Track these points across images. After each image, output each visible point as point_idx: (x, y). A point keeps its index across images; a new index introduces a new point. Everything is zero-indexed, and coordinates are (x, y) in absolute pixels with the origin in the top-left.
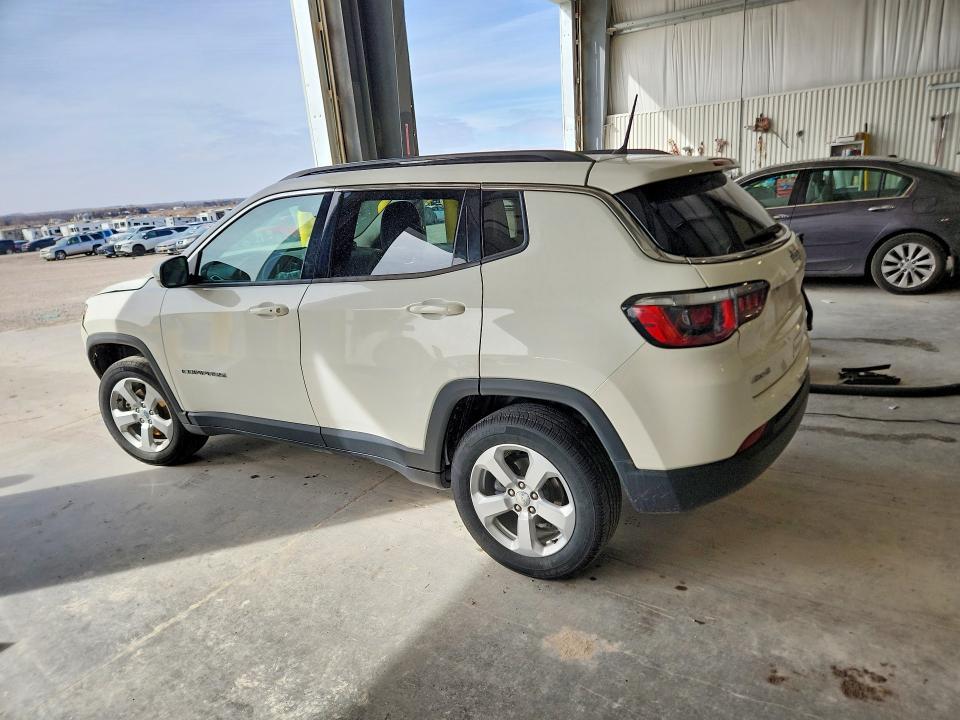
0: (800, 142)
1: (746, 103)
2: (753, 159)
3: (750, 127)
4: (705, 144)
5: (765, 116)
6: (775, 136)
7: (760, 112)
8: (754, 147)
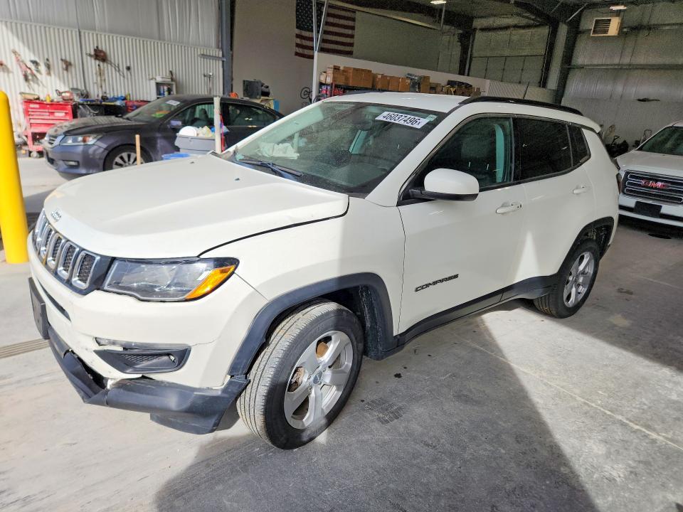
0: (129, 74)
1: (82, 34)
2: (95, 81)
3: (90, 55)
4: (50, 60)
5: (100, 47)
6: (109, 65)
7: (96, 45)
8: (94, 72)
